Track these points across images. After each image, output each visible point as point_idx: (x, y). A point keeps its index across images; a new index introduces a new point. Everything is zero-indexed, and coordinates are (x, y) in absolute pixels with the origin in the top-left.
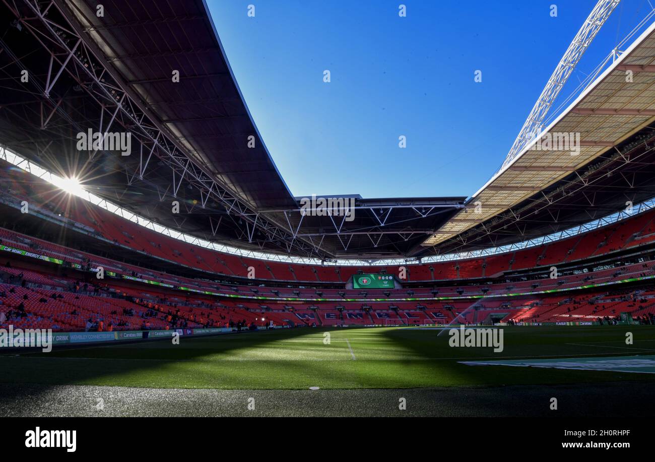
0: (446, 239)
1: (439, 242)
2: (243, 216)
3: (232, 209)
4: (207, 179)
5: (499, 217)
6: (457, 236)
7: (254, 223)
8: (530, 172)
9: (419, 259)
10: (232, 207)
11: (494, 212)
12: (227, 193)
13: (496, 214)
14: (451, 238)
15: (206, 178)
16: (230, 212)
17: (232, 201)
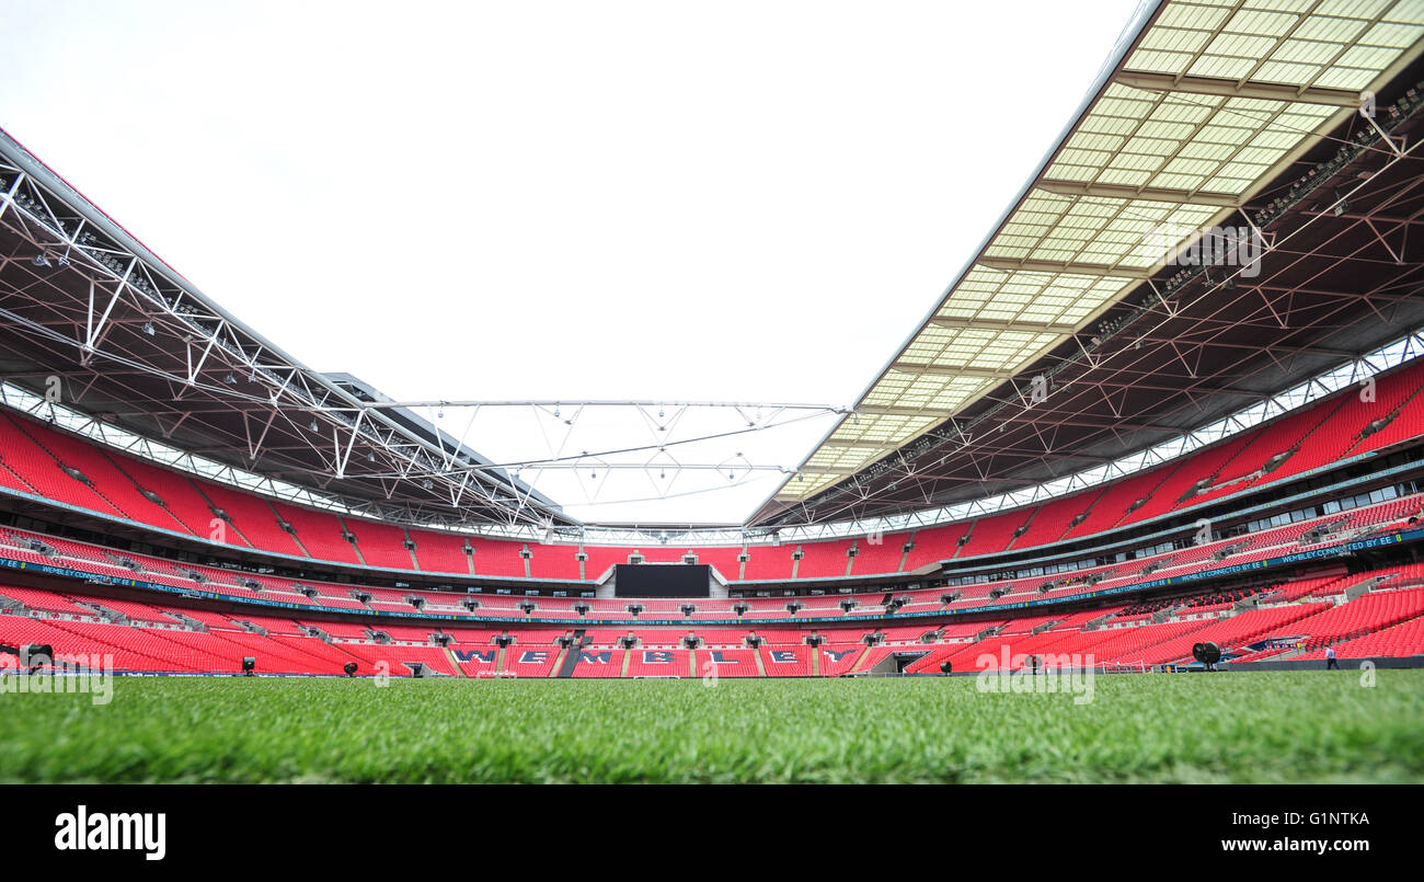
0: (828, 486)
1: (813, 494)
2: (320, 413)
3: (284, 392)
4: (198, 313)
5: (930, 437)
6: (850, 480)
7: (351, 431)
8: (980, 333)
9: (775, 532)
10: (284, 388)
11: (922, 425)
12: (265, 353)
13: (925, 431)
14: (838, 485)
15: (195, 310)
16: (280, 399)
17: (284, 374)
